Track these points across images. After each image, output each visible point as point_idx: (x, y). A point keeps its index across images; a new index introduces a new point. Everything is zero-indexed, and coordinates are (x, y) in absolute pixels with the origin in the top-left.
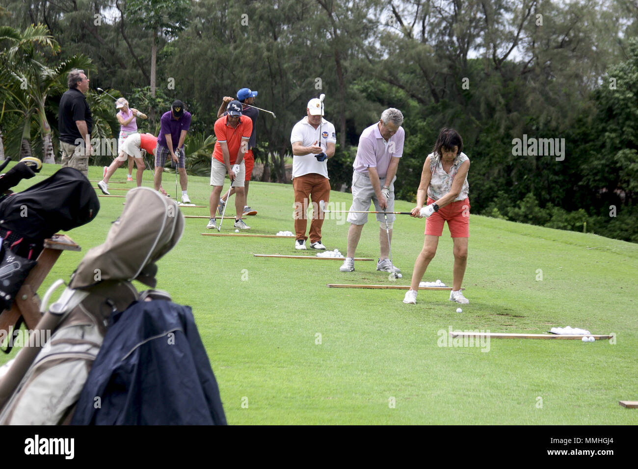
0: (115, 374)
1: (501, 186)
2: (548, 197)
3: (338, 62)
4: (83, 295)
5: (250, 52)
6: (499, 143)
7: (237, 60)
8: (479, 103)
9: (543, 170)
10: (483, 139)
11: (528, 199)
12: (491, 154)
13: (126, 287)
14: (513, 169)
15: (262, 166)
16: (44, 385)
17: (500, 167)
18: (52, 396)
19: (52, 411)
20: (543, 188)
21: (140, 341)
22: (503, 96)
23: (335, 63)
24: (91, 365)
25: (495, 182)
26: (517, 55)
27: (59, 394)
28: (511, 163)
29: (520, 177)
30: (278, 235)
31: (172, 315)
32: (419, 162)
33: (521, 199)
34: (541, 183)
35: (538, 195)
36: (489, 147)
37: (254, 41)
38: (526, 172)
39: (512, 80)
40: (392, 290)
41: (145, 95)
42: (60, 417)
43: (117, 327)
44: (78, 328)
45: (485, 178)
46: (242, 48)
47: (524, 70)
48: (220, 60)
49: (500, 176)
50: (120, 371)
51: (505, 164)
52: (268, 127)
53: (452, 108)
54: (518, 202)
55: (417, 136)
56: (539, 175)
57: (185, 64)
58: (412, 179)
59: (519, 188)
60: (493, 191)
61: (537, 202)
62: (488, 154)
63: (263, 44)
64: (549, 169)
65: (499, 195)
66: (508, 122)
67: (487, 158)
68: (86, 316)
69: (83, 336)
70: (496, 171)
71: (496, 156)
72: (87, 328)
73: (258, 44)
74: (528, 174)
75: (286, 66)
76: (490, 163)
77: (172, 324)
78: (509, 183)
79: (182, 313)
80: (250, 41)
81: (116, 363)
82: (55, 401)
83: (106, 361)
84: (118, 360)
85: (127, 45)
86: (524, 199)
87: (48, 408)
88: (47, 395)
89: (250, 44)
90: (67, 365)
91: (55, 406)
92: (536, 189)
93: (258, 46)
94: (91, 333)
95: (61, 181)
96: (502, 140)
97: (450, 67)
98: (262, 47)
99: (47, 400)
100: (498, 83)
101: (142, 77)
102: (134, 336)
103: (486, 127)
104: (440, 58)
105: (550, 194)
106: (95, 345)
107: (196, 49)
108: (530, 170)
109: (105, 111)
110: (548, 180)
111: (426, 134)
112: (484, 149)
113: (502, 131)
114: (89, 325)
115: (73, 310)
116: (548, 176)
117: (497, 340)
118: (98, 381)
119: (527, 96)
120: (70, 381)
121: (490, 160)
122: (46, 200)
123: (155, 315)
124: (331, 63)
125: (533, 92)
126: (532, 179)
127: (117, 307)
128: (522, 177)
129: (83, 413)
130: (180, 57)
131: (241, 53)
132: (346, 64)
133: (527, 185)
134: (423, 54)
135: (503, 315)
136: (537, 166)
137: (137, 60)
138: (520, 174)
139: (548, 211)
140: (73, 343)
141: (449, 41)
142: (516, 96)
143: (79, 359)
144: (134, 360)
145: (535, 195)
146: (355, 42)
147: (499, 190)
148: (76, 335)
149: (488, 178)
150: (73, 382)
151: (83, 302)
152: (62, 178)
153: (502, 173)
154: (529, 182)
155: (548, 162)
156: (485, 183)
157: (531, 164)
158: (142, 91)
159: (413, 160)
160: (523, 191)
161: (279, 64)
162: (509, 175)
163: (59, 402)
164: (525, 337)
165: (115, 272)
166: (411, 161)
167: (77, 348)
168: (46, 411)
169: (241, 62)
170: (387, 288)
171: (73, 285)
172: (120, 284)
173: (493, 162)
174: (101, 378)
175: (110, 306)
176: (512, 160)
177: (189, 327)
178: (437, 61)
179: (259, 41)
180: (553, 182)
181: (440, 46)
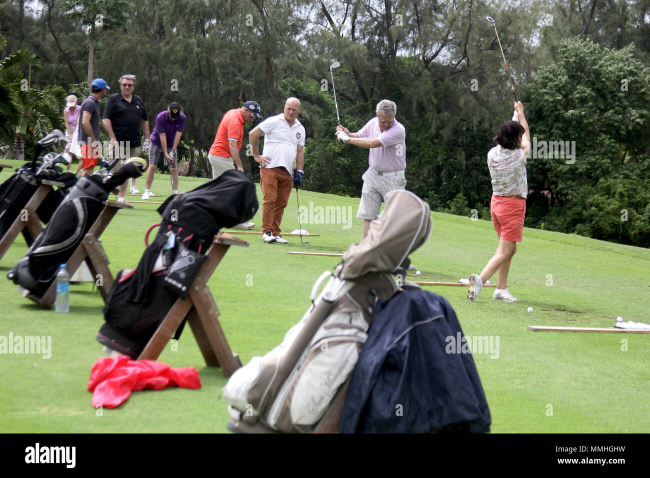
0: (389, 355)
1: (430, 186)
2: (477, 197)
3: (268, 60)
4: (350, 285)
5: (181, 48)
6: (429, 143)
7: (166, 56)
8: (410, 102)
10: (413, 138)
11: (458, 199)
12: (421, 154)
13: (386, 278)
14: (442, 169)
15: (187, 163)
16: (323, 364)
17: (430, 167)
18: (329, 373)
19: (329, 387)
20: (472, 189)
21: (409, 326)
22: (436, 96)
23: (265, 61)
24: (362, 347)
25: (424, 181)
26: (445, 56)
27: (335, 371)
28: (441, 163)
29: (450, 176)
30: (293, 233)
31: (435, 304)
32: (348, 161)
33: (451, 199)
34: (471, 183)
35: (467, 195)
38: (456, 172)
39: (442, 80)
40: (441, 287)
42: (335, 392)
44: (347, 314)
45: (415, 177)
46: (172, 44)
47: (452, 72)
48: (149, 56)
49: (430, 176)
50: (394, 353)
51: (434, 164)
52: (196, 124)
54: (448, 202)
56: (468, 175)
57: (114, 59)
58: (342, 178)
59: (448, 188)
60: (423, 191)
61: (466, 202)
62: (418, 154)
63: (193, 40)
64: (478, 170)
65: (429, 195)
66: (438, 122)
67: (417, 158)
68: (352, 303)
69: (351, 321)
70: (426, 171)
71: (426, 155)
72: (354, 315)
73: (189, 40)
74: (458, 175)
75: (216, 61)
76: (420, 163)
77: (435, 312)
78: (439, 183)
80: (181, 38)
81: (388, 345)
82: (331, 378)
83: (379, 344)
84: (391, 342)
85: (54, 39)
86: (454, 200)
87: (326, 384)
88: (325, 373)
89: (180, 40)
90: (341, 347)
91: (332, 383)
92: (466, 189)
93: (188, 42)
94: (356, 319)
95: (227, 182)
96: (432, 140)
97: (381, 66)
98: (193, 44)
99: (325, 377)
100: (429, 83)
101: (68, 72)
102: (404, 321)
103: (416, 127)
104: (371, 56)
105: (478, 194)
106: (361, 330)
107: (125, 44)
108: (460, 171)
109: (46, 106)
110: (477, 180)
112: (415, 149)
113: (433, 131)
114: (356, 312)
115: (342, 298)
117: (573, 334)
118: (373, 361)
119: (459, 97)
120: (344, 360)
121: (420, 160)
122: (215, 199)
123: (420, 303)
124: (261, 60)
125: (465, 93)
126: (462, 179)
127: (378, 296)
128: (452, 178)
129: (360, 389)
130: (109, 52)
131: (172, 49)
132: (276, 61)
133: (455, 186)
134: (356, 54)
136: (467, 166)
137: (64, 54)
138: (450, 174)
139: (478, 212)
140: (343, 327)
141: (378, 41)
142: (446, 97)
143: (351, 341)
144: (406, 342)
145: (464, 195)
146: (286, 39)
147: (428, 190)
148: (345, 320)
149: (418, 177)
150: (347, 361)
151: (349, 292)
152: (228, 179)
153: (431, 173)
154: (459, 182)
155: (478, 163)
156: (415, 183)
157: (461, 164)
158: (78, 86)
159: (343, 159)
160: (453, 191)
161: (208, 61)
162: (438, 175)
163: (335, 379)
165: (381, 265)
166: (341, 160)
167: (347, 332)
168: (324, 387)
169: (172, 58)
170: (436, 284)
171: (343, 276)
172: (381, 276)
173: (423, 161)
174: (374, 358)
175: (373, 295)
176: (442, 160)
177: (449, 314)
178: (368, 60)
179: (190, 37)
180: (482, 183)
181: (369, 45)
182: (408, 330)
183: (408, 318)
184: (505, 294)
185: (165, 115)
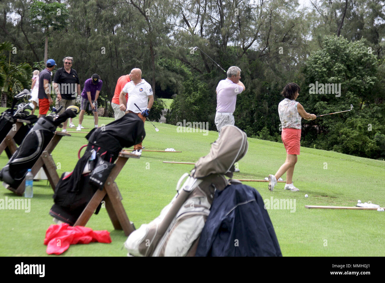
0: (223, 223)
1: (247, 122)
2: (275, 129)
3: (151, 48)
4: (200, 181)
5: (100, 42)
6: (246, 97)
7: (91, 45)
9: (272, 113)
11: (264, 130)
13: (221, 177)
14: (254, 113)
15: (103, 109)
16: (184, 228)
17: (247, 111)
18: (187, 234)
19: (187, 242)
20: (272, 124)
21: (235, 206)
22: (250, 69)
23: (149, 48)
24: (207, 218)
25: (244, 120)
26: (256, 46)
27: (191, 233)
28: (254, 109)
29: (259, 117)
30: (166, 150)
31: (250, 193)
32: (199, 108)
33: (260, 130)
34: (271, 121)
35: (269, 128)
36: (241, 99)
37: (102, 35)
38: (262, 114)
39: (254, 60)
41: (41, 66)
42: (191, 245)
43: (221, 198)
44: (198, 199)
46: (95, 39)
47: (260, 55)
48: (81, 45)
49: (247, 117)
50: (225, 221)
51: (250, 109)
53: (219, 76)
54: (258, 132)
55: (198, 93)
56: (270, 116)
57: (60, 47)
59: (258, 124)
60: (243, 125)
61: (269, 132)
62: (240, 103)
63: (108, 37)
65: (247, 128)
66: (252, 84)
68: (201, 192)
69: (200, 203)
70: (245, 114)
71: (245, 105)
72: (202, 199)
73: (105, 37)
74: (264, 116)
75: (120, 49)
76: (241, 109)
77: (250, 197)
78: (252, 121)
79: (254, 192)
80: (100, 35)
81: (222, 217)
82: (189, 236)
83: (217, 216)
84: (224, 215)
85: (24, 36)
86: (261, 131)
87: (186, 240)
88: (184, 234)
89: (100, 36)
90: (194, 218)
91: (189, 239)
92: (268, 124)
93: (104, 38)
94: (203, 202)
95: (127, 120)
96: (248, 95)
97: (218, 52)
98: (107, 39)
99: (185, 236)
100: (247, 61)
101: (33, 55)
102: (232, 203)
104: (212, 46)
105: (276, 127)
106: (206, 208)
107: (67, 39)
108: (265, 113)
109: (20, 75)
111: (203, 92)
113: (249, 90)
114: (203, 197)
115: (194, 189)
116: (275, 117)
117: (332, 210)
118: (213, 227)
119: (264, 70)
120: (196, 226)
121: (241, 107)
122: (120, 131)
123: (241, 192)
124: (147, 48)
125: (268, 68)
126: (266, 118)
127: (216, 188)
128: (260, 117)
129: (205, 243)
130: (57, 43)
131: (95, 42)
132: (156, 49)
133: (262, 122)
134: (203, 44)
135: (324, 196)
136: (269, 111)
137: (30, 44)
138: (259, 115)
139: (275, 138)
140: (196, 206)
141: (216, 37)
142: (256, 70)
143: (200, 215)
144: (233, 215)
145: (267, 128)
146: (162, 36)
147: (246, 125)
148: (197, 202)
149: (240, 117)
150: (198, 227)
151: (199, 185)
152: (127, 119)
153: (248, 115)
154: (264, 120)
156: (238, 121)
157: (265, 109)
158: (39, 64)
159: (195, 107)
160: (261, 125)
161: (116, 49)
162: (252, 116)
163: (191, 237)
164: (346, 209)
165: (218, 170)
166: (194, 107)
167: (198, 209)
168: (184, 242)
169: (95, 47)
170: (251, 181)
171: (195, 176)
172: (218, 176)
173: (243, 108)
174: (214, 225)
175: (213, 188)
176: (254, 107)
177: (258, 199)
178: (210, 48)
179: (105, 35)
181: (211, 39)
182: (234, 208)
183: (234, 201)
184: (291, 186)
185: (90, 81)
